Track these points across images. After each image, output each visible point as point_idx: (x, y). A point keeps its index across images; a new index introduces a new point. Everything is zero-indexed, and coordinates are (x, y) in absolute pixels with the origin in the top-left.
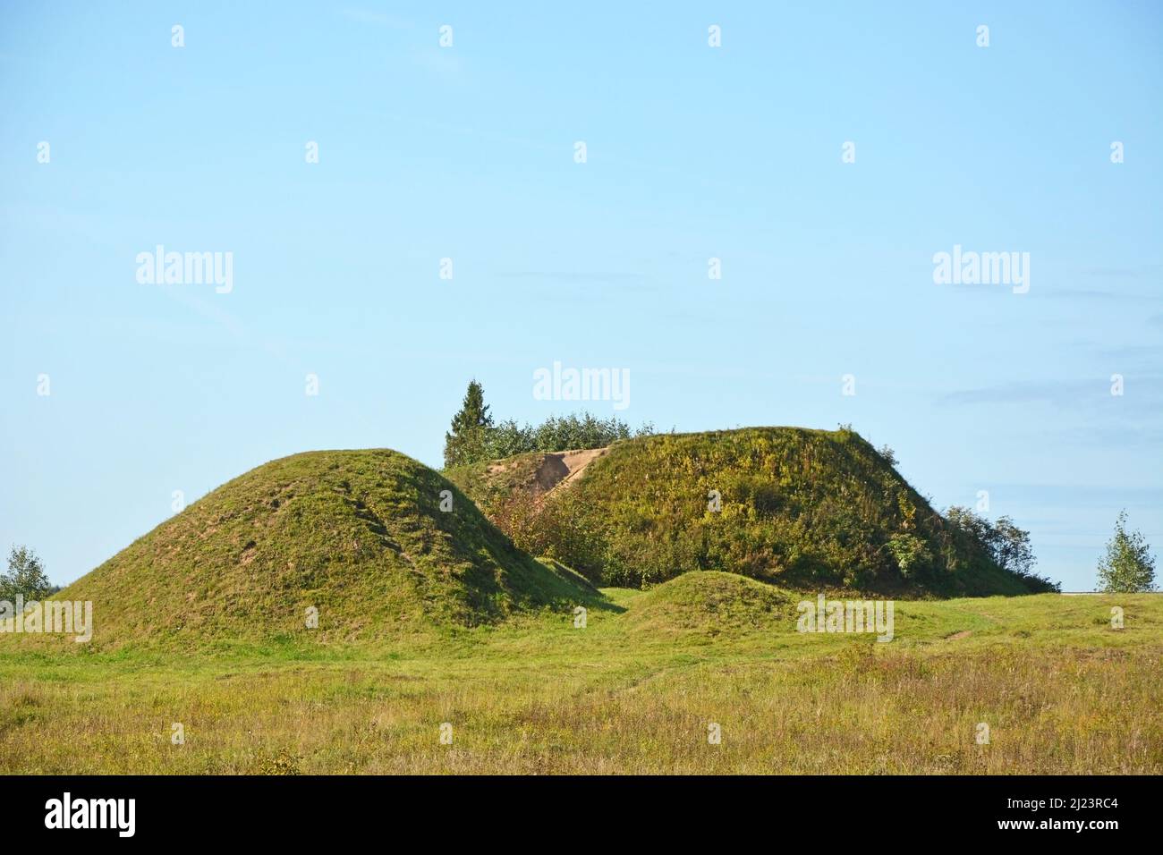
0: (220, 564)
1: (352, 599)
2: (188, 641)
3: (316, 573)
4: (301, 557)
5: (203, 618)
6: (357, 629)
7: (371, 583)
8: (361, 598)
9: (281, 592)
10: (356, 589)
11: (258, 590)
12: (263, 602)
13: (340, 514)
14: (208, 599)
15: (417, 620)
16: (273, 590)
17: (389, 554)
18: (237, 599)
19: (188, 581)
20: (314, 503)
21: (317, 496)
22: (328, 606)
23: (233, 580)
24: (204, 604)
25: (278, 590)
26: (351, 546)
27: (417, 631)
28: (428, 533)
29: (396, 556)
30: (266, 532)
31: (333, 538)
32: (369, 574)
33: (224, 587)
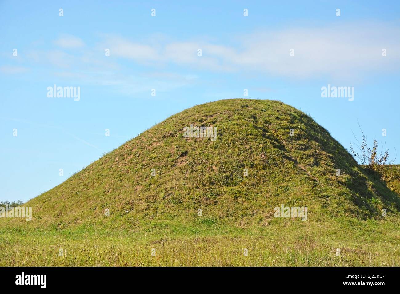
0: (161, 166)
1: (263, 194)
2: (134, 221)
3: (234, 174)
4: (223, 163)
5: (146, 204)
6: (268, 217)
7: (276, 184)
8: (270, 194)
9: (207, 187)
10: (265, 188)
11: (190, 185)
12: (194, 194)
13: (251, 134)
14: (151, 191)
15: (317, 212)
16: (201, 185)
17: (289, 165)
18: (174, 191)
19: (137, 178)
20: (231, 127)
21: (233, 122)
22: (244, 199)
23: (171, 177)
24: (148, 194)
25: (205, 185)
26: (259, 157)
27: (319, 220)
28: (316, 152)
29: (294, 166)
30: (196, 145)
31: (246, 151)
32: (275, 178)
33: (164, 182)
